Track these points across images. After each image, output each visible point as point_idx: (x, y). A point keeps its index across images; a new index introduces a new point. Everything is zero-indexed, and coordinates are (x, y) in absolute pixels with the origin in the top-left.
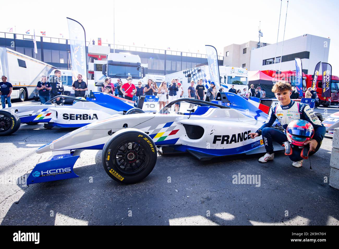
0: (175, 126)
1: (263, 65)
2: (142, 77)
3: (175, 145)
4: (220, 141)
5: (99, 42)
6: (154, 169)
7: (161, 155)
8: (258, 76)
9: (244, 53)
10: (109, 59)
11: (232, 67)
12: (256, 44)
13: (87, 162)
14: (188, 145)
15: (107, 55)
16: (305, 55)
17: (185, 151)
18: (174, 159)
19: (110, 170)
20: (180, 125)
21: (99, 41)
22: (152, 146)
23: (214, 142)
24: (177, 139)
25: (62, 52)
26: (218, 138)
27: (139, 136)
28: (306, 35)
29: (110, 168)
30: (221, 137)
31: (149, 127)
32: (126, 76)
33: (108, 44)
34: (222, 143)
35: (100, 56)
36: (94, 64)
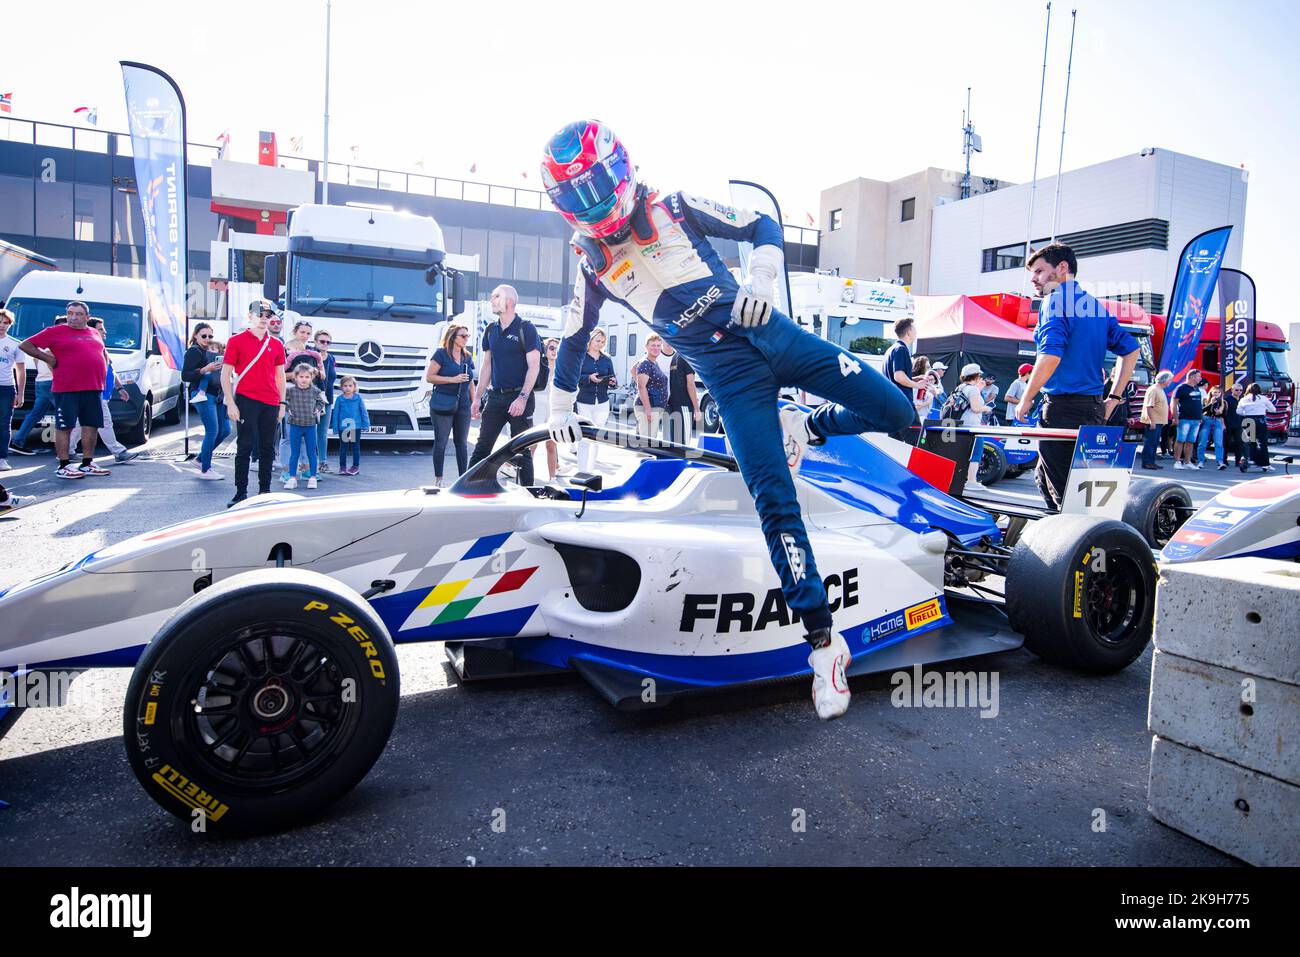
0: (519, 550)
1: (984, 270)
2: (450, 312)
3: (517, 636)
4: (714, 617)
5: (265, 151)
6: (384, 755)
7: (456, 685)
8: (956, 318)
9: (903, 220)
10: (297, 229)
11: (846, 280)
12: (954, 180)
13: (89, 724)
14: (575, 638)
15: (291, 213)
16: (1152, 234)
17: (563, 665)
18: (513, 702)
19: (157, 770)
20: (540, 547)
21: (262, 145)
22: (371, 652)
23: (687, 625)
24: (530, 610)
25: (85, 192)
26: (700, 607)
27: (308, 607)
28: (1152, 154)
29: (154, 762)
30: (715, 602)
31: (397, 559)
32: (374, 310)
33: (306, 162)
34: (723, 628)
35: (265, 214)
36: (230, 250)
